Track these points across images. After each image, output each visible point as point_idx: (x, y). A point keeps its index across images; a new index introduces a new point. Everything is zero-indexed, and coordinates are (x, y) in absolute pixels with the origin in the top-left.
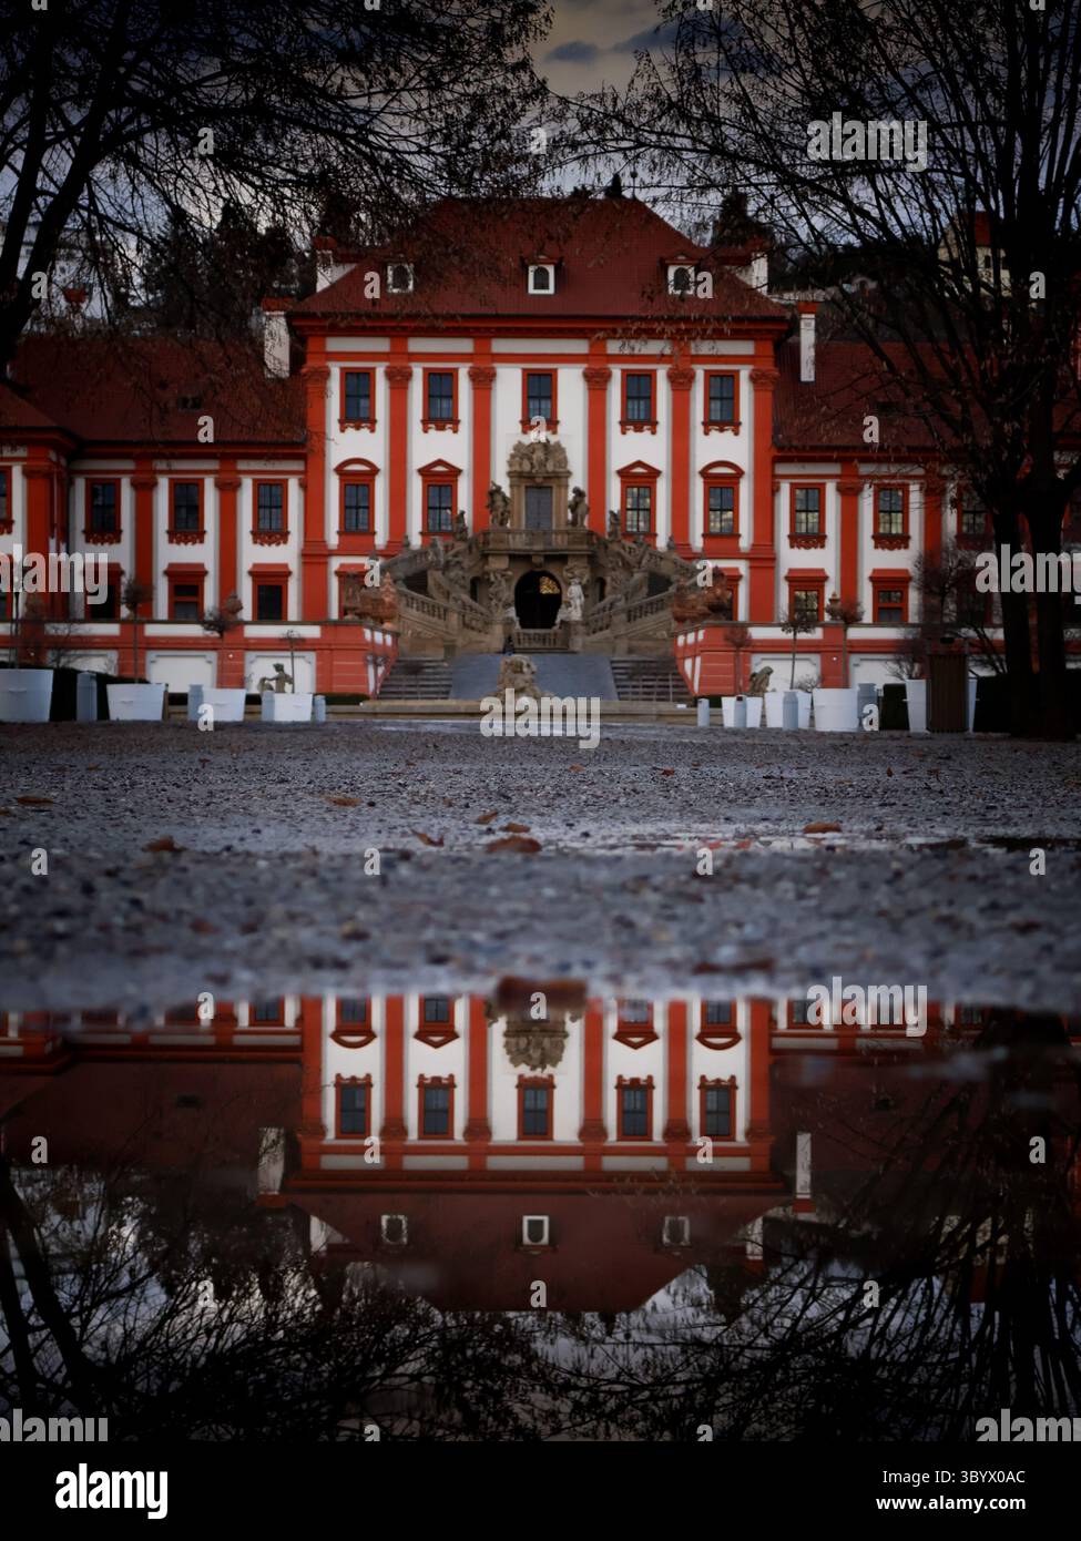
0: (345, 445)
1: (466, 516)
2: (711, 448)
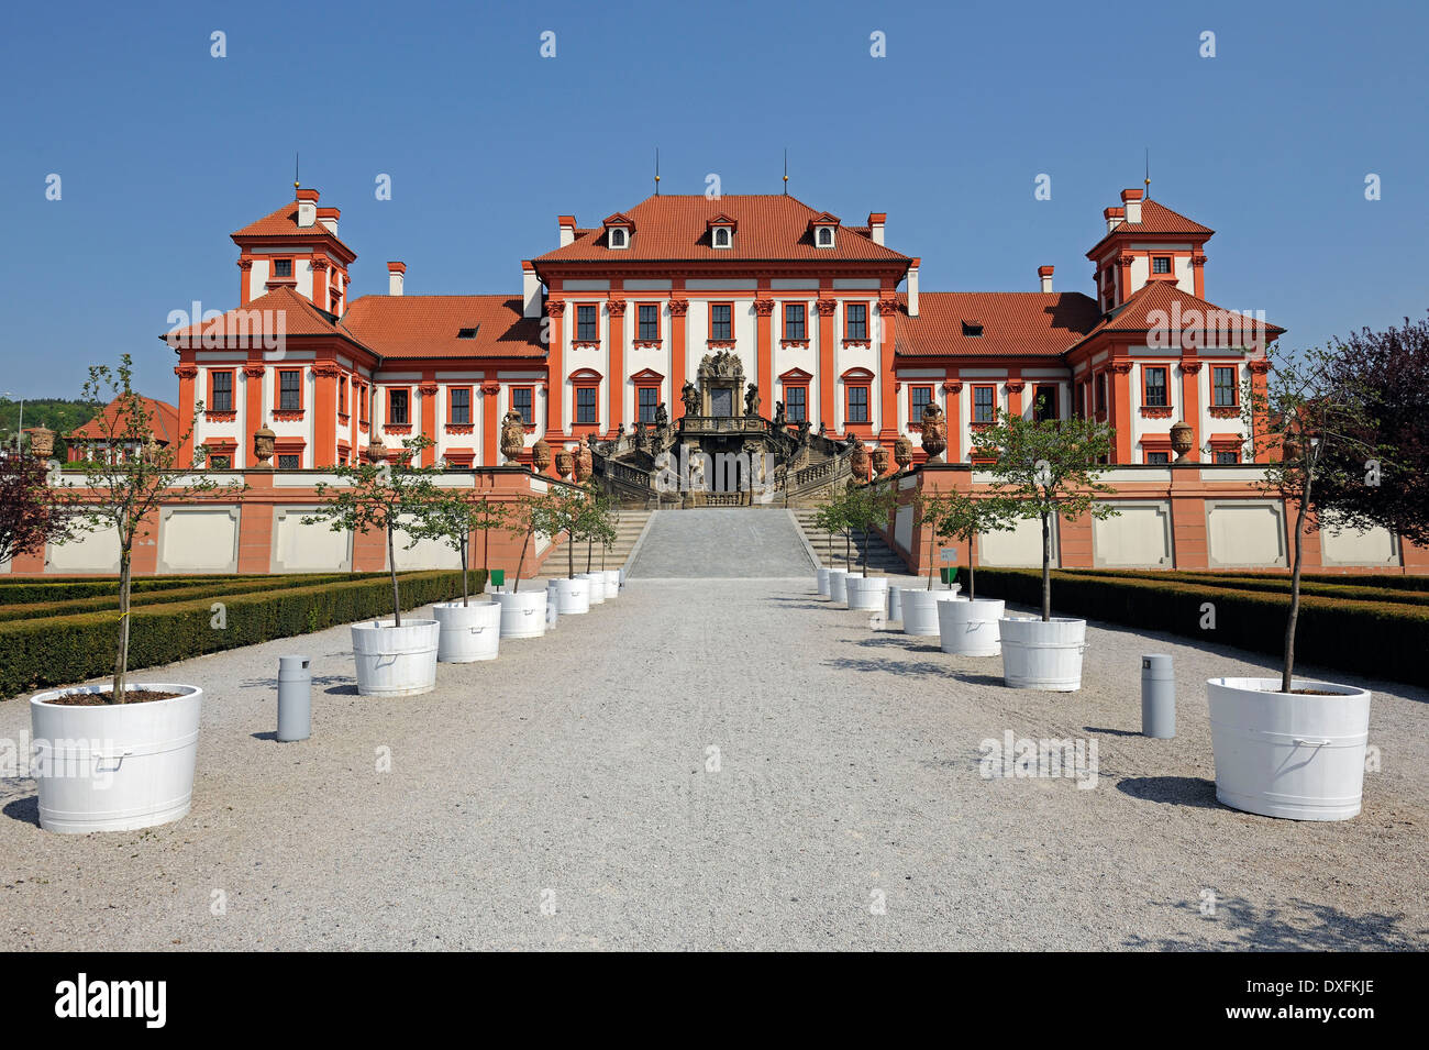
0: (575, 359)
1: (665, 407)
2: (850, 358)
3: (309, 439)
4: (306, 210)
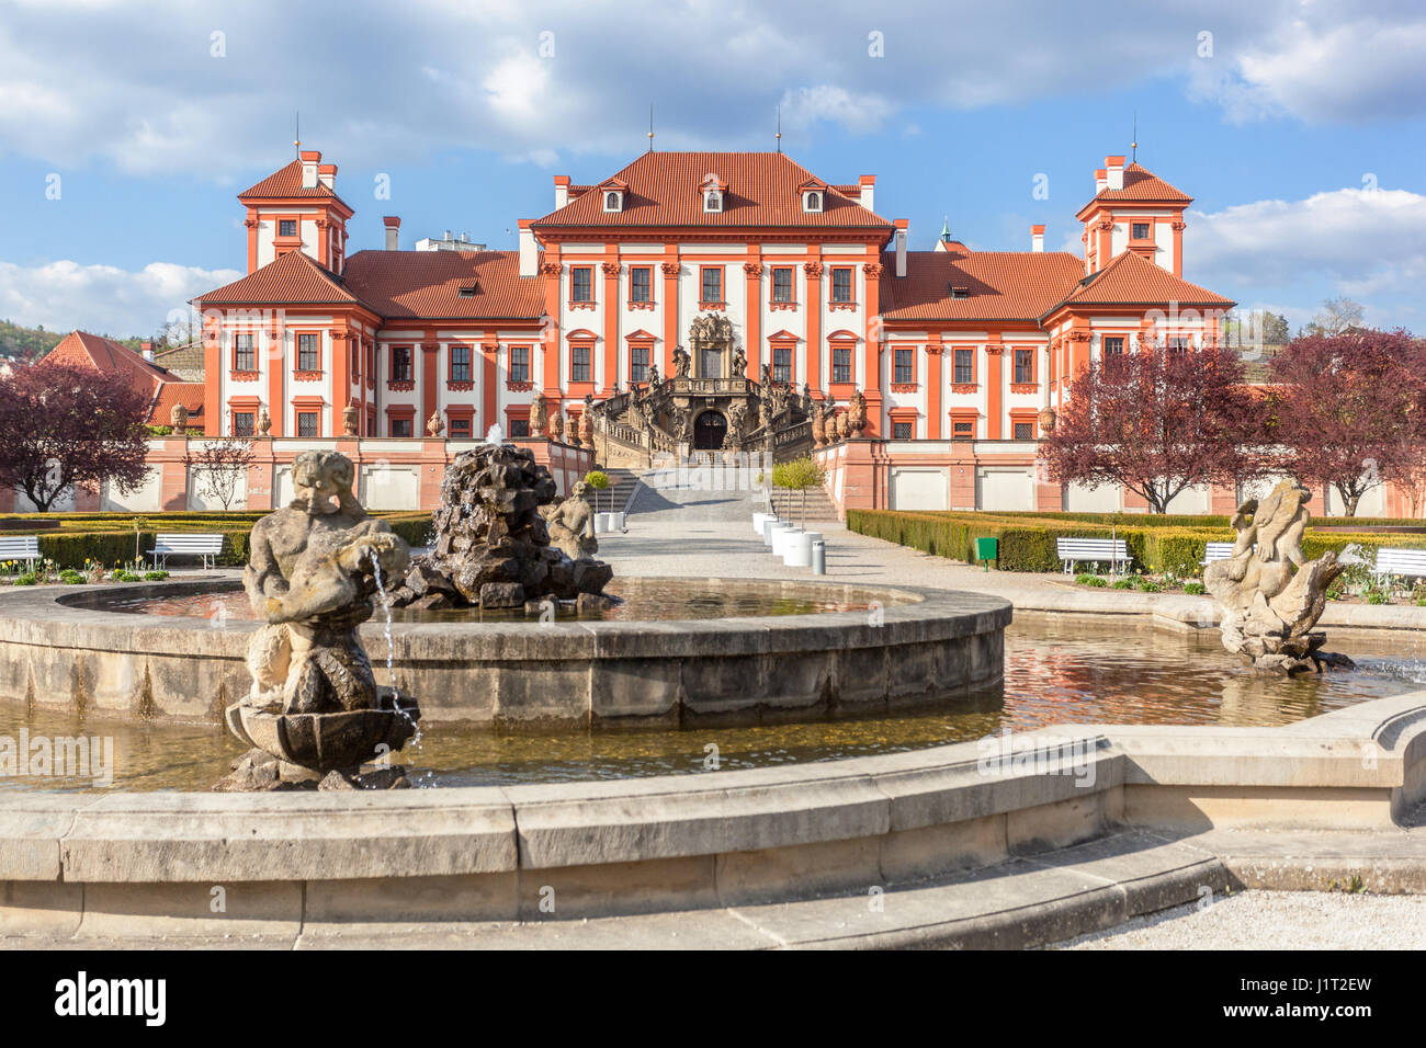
0: (571, 320)
1: (658, 369)
2: (836, 320)
3: (328, 398)
4: (309, 171)
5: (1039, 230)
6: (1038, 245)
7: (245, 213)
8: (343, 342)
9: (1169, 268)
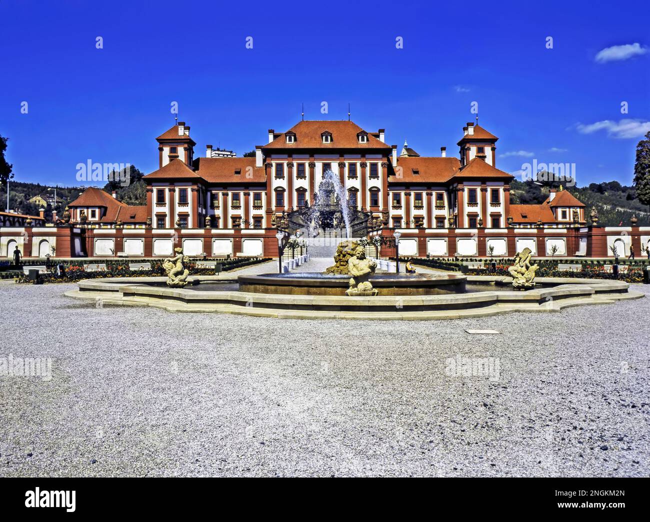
0: (276, 183)
1: (308, 201)
2: (371, 183)
3: (190, 213)
4: (181, 129)
5: (443, 149)
6: (444, 155)
7: (157, 145)
8: (196, 193)
9: (491, 163)
